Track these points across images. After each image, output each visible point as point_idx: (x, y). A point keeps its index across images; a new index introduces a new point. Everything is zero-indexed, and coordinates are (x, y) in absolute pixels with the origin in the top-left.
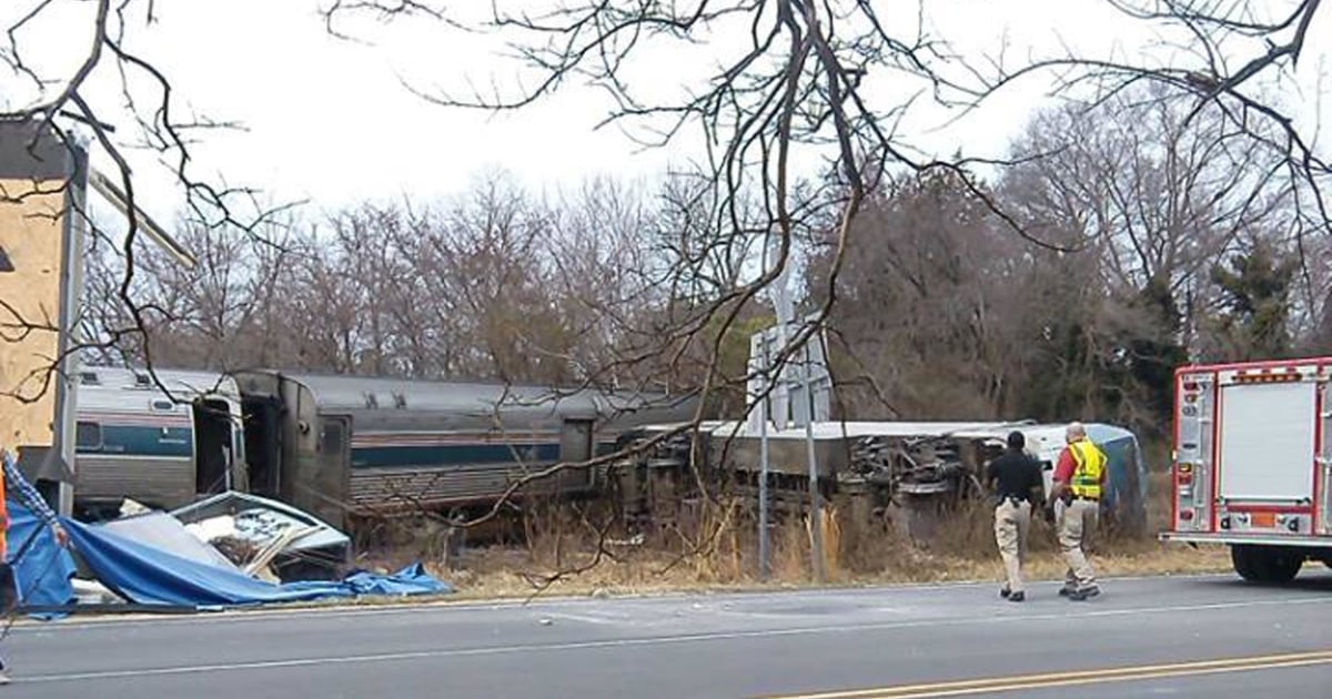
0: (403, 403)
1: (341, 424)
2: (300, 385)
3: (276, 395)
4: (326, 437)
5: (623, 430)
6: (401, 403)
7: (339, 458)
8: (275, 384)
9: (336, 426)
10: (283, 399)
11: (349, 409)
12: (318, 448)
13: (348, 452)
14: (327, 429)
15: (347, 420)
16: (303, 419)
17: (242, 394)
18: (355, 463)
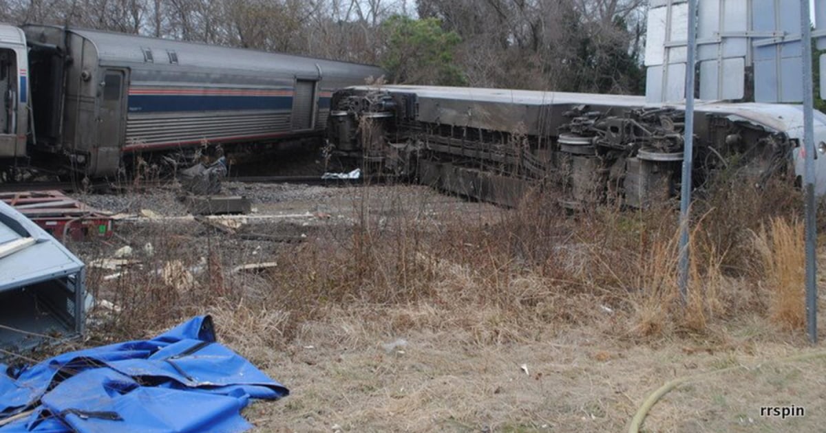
0: (176, 60)
1: (120, 74)
2: (84, 39)
3: (62, 46)
4: (106, 85)
5: (339, 89)
6: (174, 58)
7: (117, 104)
8: (62, 36)
9: (116, 78)
10: (68, 50)
11: (128, 62)
12: (98, 95)
13: (126, 99)
14: (107, 78)
15: (126, 71)
16: (86, 69)
17: (29, 44)
18: (131, 109)
